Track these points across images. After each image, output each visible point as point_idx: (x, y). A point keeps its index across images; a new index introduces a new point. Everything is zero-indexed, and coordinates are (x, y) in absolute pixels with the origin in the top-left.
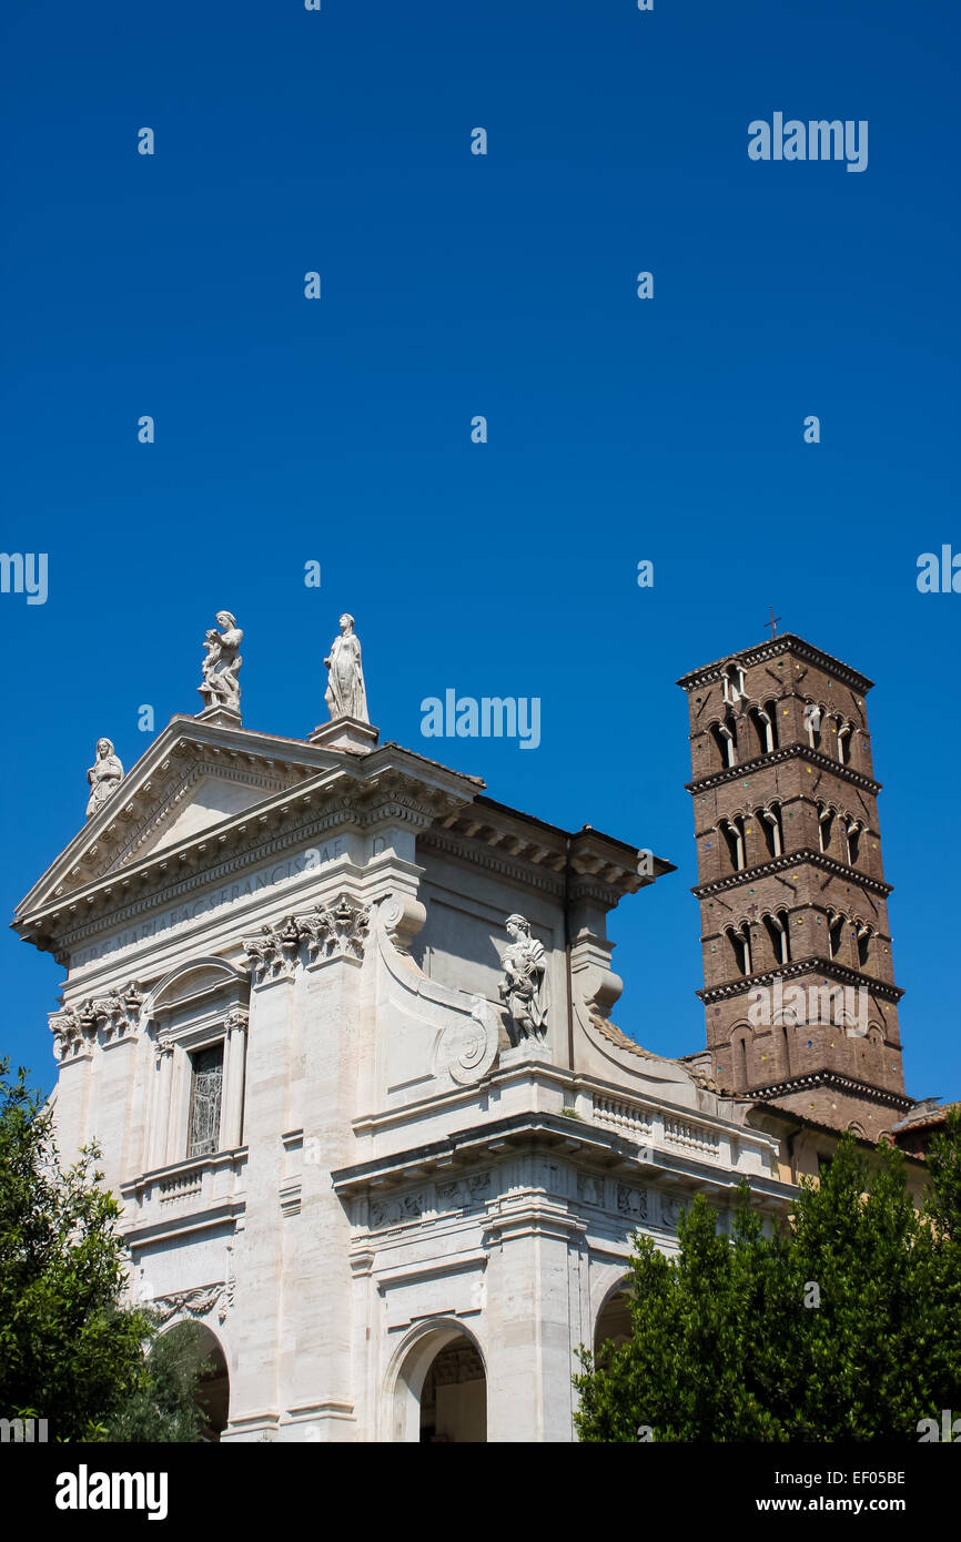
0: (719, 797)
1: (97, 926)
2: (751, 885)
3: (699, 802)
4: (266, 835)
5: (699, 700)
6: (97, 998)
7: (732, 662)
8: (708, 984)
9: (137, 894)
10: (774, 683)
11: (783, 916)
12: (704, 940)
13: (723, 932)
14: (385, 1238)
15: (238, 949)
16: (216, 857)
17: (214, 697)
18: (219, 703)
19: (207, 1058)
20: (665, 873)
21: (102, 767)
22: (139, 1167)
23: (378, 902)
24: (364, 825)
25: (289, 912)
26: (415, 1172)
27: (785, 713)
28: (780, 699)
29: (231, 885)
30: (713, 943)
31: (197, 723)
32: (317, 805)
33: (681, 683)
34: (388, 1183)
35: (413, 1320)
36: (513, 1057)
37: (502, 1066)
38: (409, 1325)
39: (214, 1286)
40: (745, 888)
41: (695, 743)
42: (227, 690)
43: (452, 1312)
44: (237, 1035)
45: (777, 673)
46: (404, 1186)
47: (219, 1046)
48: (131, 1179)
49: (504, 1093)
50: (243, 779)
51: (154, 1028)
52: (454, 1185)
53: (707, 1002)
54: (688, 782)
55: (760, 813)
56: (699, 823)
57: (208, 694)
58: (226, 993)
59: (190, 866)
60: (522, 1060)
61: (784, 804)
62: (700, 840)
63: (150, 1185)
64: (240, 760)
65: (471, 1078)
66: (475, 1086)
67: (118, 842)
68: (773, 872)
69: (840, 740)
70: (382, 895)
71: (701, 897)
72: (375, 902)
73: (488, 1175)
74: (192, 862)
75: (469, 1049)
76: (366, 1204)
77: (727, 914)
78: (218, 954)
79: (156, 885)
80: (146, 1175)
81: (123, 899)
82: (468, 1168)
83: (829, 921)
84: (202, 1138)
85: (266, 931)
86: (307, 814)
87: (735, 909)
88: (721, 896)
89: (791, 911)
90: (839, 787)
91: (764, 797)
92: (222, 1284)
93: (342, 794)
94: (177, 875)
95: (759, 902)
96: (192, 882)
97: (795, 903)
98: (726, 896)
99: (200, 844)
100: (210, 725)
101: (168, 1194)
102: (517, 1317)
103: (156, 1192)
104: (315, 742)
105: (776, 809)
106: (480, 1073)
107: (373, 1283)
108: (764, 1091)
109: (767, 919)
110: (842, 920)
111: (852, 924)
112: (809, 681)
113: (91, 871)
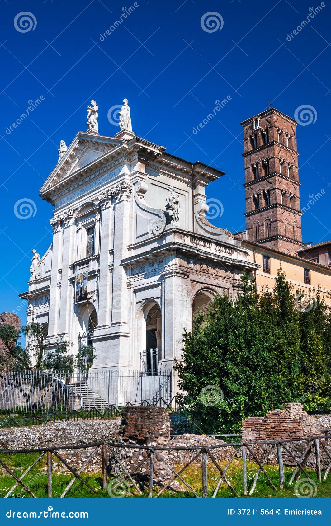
0: (252, 157)
1: (61, 194)
2: (260, 183)
3: (246, 159)
4: (103, 166)
5: (246, 129)
6: (62, 214)
7: (256, 117)
8: (247, 212)
9: (71, 184)
10: (268, 123)
11: (268, 191)
12: (246, 199)
13: (251, 197)
14: (135, 278)
15: (97, 199)
16: (90, 173)
17: (90, 126)
18: (92, 128)
19: (90, 230)
20: (222, 175)
21: (62, 149)
22: (73, 261)
23: (134, 184)
24: (130, 161)
25: (110, 188)
26: (143, 259)
27: (271, 132)
28: (269, 128)
29: (95, 181)
30: (249, 200)
31: (86, 134)
32: (116, 156)
33: (241, 124)
34: (136, 263)
35: (143, 300)
36: (169, 227)
37: (166, 229)
38: (142, 301)
39: (93, 292)
40: (258, 184)
41: (245, 142)
42: (94, 124)
43: (153, 297)
44: (98, 223)
45: (269, 120)
46: (141, 263)
47: (94, 227)
48: (71, 264)
49: (166, 237)
50: (98, 150)
51: (76, 222)
52: (154, 263)
53: (247, 216)
54: (243, 153)
55: (263, 162)
56: (246, 165)
57: (89, 125)
58: (95, 211)
59: (84, 176)
60: (171, 227)
61: (270, 159)
62: (246, 171)
63: (76, 265)
64: (96, 144)
65: (157, 233)
66: (159, 235)
67: (66, 170)
68: (266, 179)
69: (287, 140)
70: (135, 182)
71: (245, 187)
72: (133, 184)
73: (162, 260)
74: (84, 174)
75: (158, 225)
76: (131, 269)
77: (253, 191)
78: (93, 201)
79: (75, 182)
80: (75, 262)
81: (67, 186)
82: (157, 258)
83: (282, 193)
84: (90, 252)
85: (104, 194)
86: (114, 159)
87: (255, 190)
88: (251, 186)
89: (271, 190)
90: (286, 154)
91: (264, 157)
92: (95, 291)
93: (123, 152)
94: (81, 179)
95: (262, 188)
96: (85, 181)
97: (272, 188)
98: (253, 186)
99: (86, 169)
100: (89, 134)
101: (80, 268)
102: (169, 298)
103: (78, 268)
104: (117, 137)
105: (267, 160)
106: (161, 231)
107: (132, 290)
108: (261, 241)
109: (264, 192)
110: (285, 192)
111: (289, 193)
112: (278, 122)
113: (59, 179)
